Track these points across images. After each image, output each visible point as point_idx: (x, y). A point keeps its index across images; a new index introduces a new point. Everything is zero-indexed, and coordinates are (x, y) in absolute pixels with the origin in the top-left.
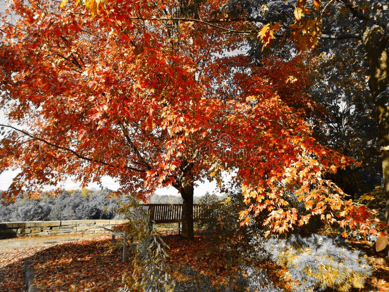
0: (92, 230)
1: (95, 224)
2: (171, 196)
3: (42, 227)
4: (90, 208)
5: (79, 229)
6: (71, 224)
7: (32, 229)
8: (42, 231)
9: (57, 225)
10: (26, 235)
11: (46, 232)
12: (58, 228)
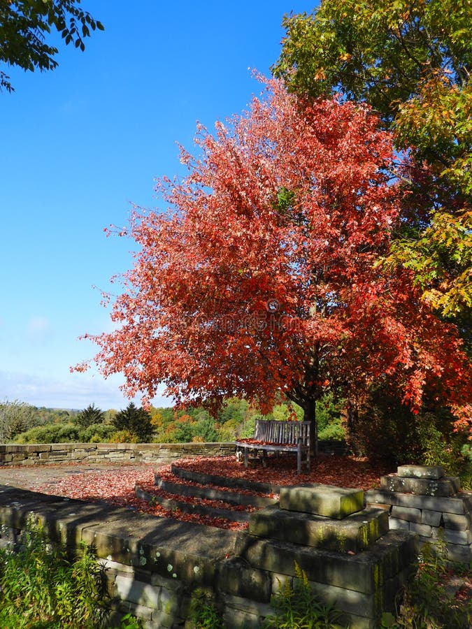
0: (93, 457)
1: (96, 448)
2: (44, 408)
3: (26, 453)
5: (73, 455)
6: (64, 448)
7: (13, 455)
8: (26, 458)
9: (46, 450)
10: (6, 464)
11: (31, 461)
12: (47, 454)
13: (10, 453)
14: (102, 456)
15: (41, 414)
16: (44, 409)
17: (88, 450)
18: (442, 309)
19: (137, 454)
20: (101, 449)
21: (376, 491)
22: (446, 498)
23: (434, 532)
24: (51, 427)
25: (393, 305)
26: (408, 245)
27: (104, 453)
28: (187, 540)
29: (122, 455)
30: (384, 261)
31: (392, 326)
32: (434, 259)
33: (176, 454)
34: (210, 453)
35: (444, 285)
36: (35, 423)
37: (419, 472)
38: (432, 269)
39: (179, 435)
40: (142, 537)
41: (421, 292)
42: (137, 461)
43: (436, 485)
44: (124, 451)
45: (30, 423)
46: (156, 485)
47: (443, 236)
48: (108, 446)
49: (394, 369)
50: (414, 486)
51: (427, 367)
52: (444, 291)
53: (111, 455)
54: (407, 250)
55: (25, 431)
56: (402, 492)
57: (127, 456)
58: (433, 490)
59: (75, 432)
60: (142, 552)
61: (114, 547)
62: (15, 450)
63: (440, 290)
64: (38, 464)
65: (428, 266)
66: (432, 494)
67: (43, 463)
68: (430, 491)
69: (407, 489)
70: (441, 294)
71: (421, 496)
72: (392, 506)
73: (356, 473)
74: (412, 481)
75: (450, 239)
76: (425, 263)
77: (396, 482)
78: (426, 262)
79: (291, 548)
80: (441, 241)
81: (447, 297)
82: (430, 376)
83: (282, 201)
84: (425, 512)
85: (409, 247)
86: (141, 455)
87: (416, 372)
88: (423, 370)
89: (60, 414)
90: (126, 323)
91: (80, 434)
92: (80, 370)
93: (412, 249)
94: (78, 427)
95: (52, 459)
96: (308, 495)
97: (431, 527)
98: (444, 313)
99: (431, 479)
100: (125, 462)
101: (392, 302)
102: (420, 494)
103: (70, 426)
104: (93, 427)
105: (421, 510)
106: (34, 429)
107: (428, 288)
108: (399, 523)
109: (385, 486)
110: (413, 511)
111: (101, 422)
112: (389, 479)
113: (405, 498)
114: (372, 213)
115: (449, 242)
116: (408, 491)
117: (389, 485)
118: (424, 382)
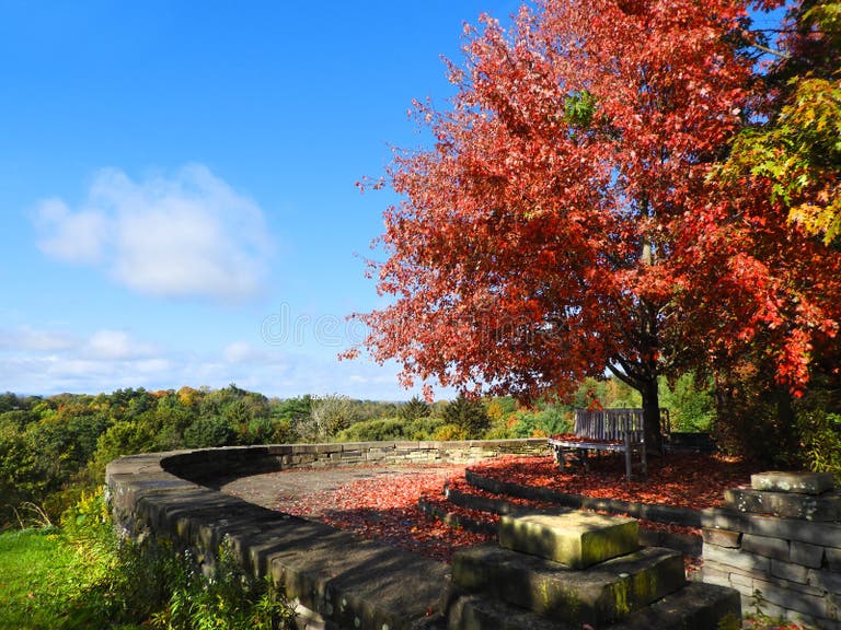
0: (392, 457)
1: (395, 448)
3: (315, 454)
4: (214, 429)
5: (368, 455)
7: (301, 456)
8: (316, 460)
9: (338, 450)
10: (294, 467)
11: (322, 462)
12: (339, 454)
13: (298, 454)
14: (403, 457)
15: (366, 408)
16: (368, 402)
17: (385, 450)
18: (822, 234)
19: (443, 454)
20: (399, 448)
21: (717, 512)
22: (832, 525)
23: (812, 576)
24: (374, 423)
25: (750, 234)
26: (759, 140)
27: (404, 453)
28: (390, 583)
29: (425, 455)
30: (721, 170)
31: (744, 267)
32: (803, 156)
33: (490, 453)
34: (536, 451)
35: (824, 196)
36: (358, 419)
37: (786, 482)
38: (799, 173)
39: (521, 428)
40: (334, 576)
41: (786, 211)
42: (444, 462)
43: (815, 503)
44: (428, 450)
45: (352, 418)
46: (444, 494)
47: (810, 113)
48: (409, 445)
49: (752, 331)
50: (778, 503)
51: (811, 324)
52: (823, 205)
53: (412, 455)
54: (758, 148)
55: (348, 427)
56: (757, 513)
57: (432, 457)
58: (810, 512)
59: (400, 428)
60: (328, 597)
61: (303, 587)
62: (302, 451)
63: (818, 204)
64: (330, 467)
65: (792, 168)
66: (809, 518)
67: (336, 466)
68: (804, 513)
69: (767, 509)
70: (819, 210)
71: (790, 521)
72: (741, 535)
73: (716, 480)
74: (774, 498)
75: (823, 118)
76: (786, 165)
77: (748, 497)
78: (789, 162)
79: (499, 611)
80: (807, 123)
81: (829, 213)
82: (817, 338)
83: (582, 110)
84: (796, 546)
85: (761, 143)
86: (448, 455)
87: (795, 332)
88: (806, 329)
89: (387, 407)
90: (400, 296)
91: (405, 429)
92: (350, 356)
93: (766, 145)
94: (402, 422)
95: (344, 461)
96: (538, 529)
97: (807, 567)
98: (827, 241)
99: (808, 494)
100: (429, 463)
101: (748, 231)
102: (788, 517)
103: (396, 420)
104: (418, 421)
105: (789, 542)
106: (356, 425)
107: (797, 203)
108: (755, 559)
109: (731, 504)
110: (778, 543)
111: (428, 415)
112: (737, 494)
113: (765, 523)
114: (700, 99)
115: (822, 122)
116: (768, 513)
117: (737, 502)
118: (809, 346)
